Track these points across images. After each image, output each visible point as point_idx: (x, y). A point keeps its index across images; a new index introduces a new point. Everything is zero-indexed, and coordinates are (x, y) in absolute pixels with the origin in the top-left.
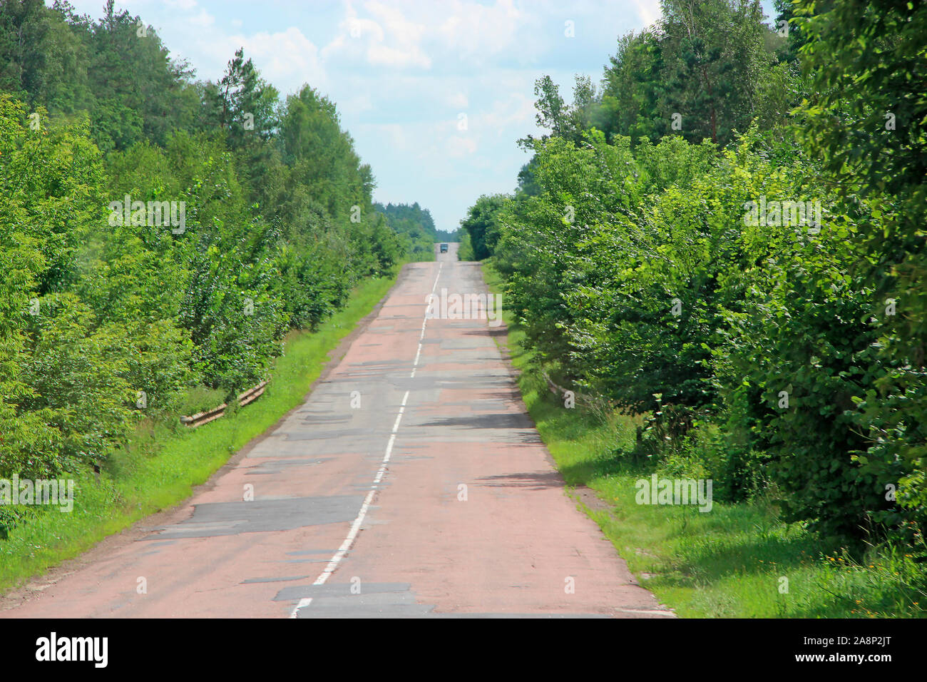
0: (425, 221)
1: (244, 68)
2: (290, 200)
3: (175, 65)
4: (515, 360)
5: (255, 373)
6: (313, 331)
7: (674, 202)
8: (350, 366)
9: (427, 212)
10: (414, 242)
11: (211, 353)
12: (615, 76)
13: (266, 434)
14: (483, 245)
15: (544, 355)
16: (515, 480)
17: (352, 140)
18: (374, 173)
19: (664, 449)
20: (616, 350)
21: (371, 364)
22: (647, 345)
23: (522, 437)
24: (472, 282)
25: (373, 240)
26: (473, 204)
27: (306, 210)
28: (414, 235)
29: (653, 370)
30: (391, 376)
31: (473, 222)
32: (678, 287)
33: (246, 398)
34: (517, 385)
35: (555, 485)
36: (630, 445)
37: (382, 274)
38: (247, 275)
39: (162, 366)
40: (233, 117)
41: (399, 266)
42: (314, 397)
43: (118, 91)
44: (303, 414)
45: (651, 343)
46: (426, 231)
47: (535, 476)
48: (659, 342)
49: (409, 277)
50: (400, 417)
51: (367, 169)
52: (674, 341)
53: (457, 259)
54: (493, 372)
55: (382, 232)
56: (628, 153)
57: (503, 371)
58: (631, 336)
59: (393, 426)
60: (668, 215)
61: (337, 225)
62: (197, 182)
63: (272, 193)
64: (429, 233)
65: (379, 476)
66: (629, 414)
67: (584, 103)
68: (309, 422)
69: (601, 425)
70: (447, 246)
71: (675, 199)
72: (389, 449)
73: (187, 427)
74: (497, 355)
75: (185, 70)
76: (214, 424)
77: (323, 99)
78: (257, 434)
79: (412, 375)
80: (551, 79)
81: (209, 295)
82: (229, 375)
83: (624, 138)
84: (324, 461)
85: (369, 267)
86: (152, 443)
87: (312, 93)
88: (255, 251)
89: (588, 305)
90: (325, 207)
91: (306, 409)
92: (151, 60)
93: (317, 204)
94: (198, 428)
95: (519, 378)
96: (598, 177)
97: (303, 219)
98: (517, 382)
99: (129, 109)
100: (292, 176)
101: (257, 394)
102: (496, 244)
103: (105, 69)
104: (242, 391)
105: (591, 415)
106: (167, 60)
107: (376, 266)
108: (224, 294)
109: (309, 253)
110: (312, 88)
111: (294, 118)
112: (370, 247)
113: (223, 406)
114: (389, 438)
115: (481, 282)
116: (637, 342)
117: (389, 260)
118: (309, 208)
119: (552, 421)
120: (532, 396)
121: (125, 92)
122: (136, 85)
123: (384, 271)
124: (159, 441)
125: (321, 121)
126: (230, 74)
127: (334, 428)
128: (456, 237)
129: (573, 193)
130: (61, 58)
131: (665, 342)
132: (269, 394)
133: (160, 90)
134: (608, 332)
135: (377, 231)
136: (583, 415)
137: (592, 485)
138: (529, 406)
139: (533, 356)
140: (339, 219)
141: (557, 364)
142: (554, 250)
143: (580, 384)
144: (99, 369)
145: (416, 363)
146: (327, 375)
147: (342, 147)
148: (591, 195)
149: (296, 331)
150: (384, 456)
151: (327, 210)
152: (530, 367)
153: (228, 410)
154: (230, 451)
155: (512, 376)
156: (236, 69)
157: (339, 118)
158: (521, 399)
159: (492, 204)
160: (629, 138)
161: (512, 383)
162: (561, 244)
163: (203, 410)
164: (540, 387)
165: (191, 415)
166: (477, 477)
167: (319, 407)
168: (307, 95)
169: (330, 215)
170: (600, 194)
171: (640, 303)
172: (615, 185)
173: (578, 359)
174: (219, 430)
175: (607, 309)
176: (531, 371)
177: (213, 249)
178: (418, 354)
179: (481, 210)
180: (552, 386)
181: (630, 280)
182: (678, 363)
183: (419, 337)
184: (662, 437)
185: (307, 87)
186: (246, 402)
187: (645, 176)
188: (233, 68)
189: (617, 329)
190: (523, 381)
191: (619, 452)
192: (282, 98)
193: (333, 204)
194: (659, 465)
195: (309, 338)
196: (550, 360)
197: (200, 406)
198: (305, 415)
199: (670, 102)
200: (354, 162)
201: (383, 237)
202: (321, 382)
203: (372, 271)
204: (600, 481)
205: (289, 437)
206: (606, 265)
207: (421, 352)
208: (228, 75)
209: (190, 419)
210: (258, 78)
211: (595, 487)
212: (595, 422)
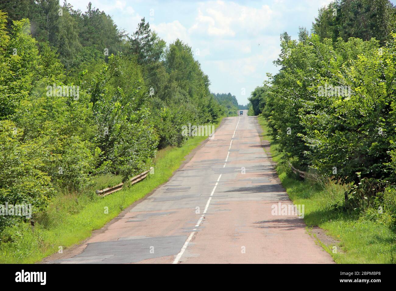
0: (234, 101)
1: (145, 27)
2: (170, 88)
3: (120, 32)
4: (274, 158)
5: (138, 166)
6: (179, 146)
7: (363, 63)
8: (194, 162)
9: (234, 97)
10: (229, 110)
11: (115, 156)
12: (317, 27)
13: (144, 198)
14: (258, 109)
15: (289, 154)
16: (276, 223)
17: (200, 64)
18: (209, 79)
19: (363, 204)
20: (333, 147)
21: (205, 161)
22: (351, 144)
23: (279, 197)
24: (254, 124)
25: (209, 107)
26: (254, 90)
27: (177, 93)
28: (229, 107)
29: (354, 159)
30: (214, 167)
31: (254, 98)
32: (368, 110)
33: (136, 179)
34: (275, 170)
35: (300, 227)
36: (341, 201)
37: (213, 122)
38: (134, 116)
39: (73, 162)
40: (141, 49)
41: (220, 119)
42: (173, 178)
43: (94, 43)
44: (166, 187)
45: (353, 143)
46: (234, 105)
47: (287, 221)
48: (357, 142)
49: (225, 123)
50: (215, 187)
51: (207, 77)
52: (366, 142)
53: (247, 115)
54: (263, 164)
55: (213, 103)
56: (331, 47)
57: (268, 163)
58: (341, 139)
59: (211, 193)
60: (361, 69)
61: (193, 101)
62: (105, 68)
63: (162, 85)
64: (236, 106)
65: (199, 222)
66: (340, 184)
67: (303, 40)
68: (167, 191)
69: (323, 190)
70: (242, 112)
71: (363, 62)
72: (207, 206)
73: (99, 196)
74: (265, 156)
75: (124, 34)
76: (116, 194)
77: (185, 45)
78: (139, 199)
79: (224, 166)
80: (287, 33)
81: (113, 126)
82: (125, 167)
83: (329, 39)
84: (171, 213)
85: (207, 119)
86: (76, 206)
87: (181, 43)
88: (139, 104)
89: (316, 123)
90: (187, 92)
91: (169, 185)
92: (109, 30)
93: (183, 91)
94: (105, 196)
95: (276, 166)
96: (316, 60)
97: (176, 97)
98: (275, 168)
99: (98, 51)
100: (170, 77)
101: (143, 177)
102: (264, 107)
103: (87, 33)
104: (131, 176)
105: (317, 184)
106: (116, 30)
107: (210, 118)
108: (120, 125)
109: (177, 111)
110: (180, 41)
111: (172, 53)
112: (207, 110)
113: (121, 184)
114: (208, 199)
115: (258, 124)
116: (345, 143)
117: (215, 116)
118: (179, 92)
119: (295, 188)
120: (283, 175)
121: (96, 44)
122: (102, 41)
123: (214, 120)
124: (81, 203)
125: (185, 55)
126: (139, 30)
127: (180, 194)
128: (247, 108)
129: (303, 69)
130: (66, 28)
131: (361, 143)
132: (149, 177)
133: (113, 43)
134: (327, 138)
135: (210, 103)
136: (312, 185)
137: (322, 226)
138: (282, 180)
139: (283, 155)
140: (194, 98)
141: (296, 159)
142: (293, 98)
143: (312, 167)
144: (25, 165)
145: (226, 161)
146: (183, 167)
147: (195, 66)
148: (312, 69)
149: (170, 147)
150: (204, 209)
151: (188, 94)
152: (281, 161)
153: (124, 186)
154: (121, 209)
155: (273, 166)
156: (142, 27)
157: (193, 53)
158: (278, 177)
159: (262, 90)
160: (331, 40)
161: (273, 169)
162: (297, 95)
163: (109, 187)
164: (287, 170)
165: (102, 189)
166: (254, 222)
167: (175, 183)
168: (178, 44)
169: (189, 96)
170: (317, 68)
171: (345, 121)
172: (325, 63)
173: (308, 155)
174: (117, 197)
175: (327, 124)
176: (282, 163)
177: (118, 104)
178: (228, 156)
179: (257, 93)
180: (294, 170)
181: (340, 107)
182: (369, 154)
183: (229, 148)
184: (362, 198)
185: (178, 40)
186: (135, 181)
187: (340, 58)
188: (141, 27)
189: (333, 136)
190: (278, 168)
191: (335, 206)
192: (168, 45)
193: (191, 91)
194: (361, 214)
195: (176, 150)
196: (292, 156)
197: (107, 185)
198: (167, 187)
199: (346, 33)
200: (200, 74)
201: (213, 105)
202: (179, 171)
203: (208, 121)
204: (327, 224)
205: (155, 200)
206: (325, 100)
207: (229, 155)
208: (138, 30)
209: (101, 191)
210: (157, 37)
211: (324, 228)
212: (319, 188)
